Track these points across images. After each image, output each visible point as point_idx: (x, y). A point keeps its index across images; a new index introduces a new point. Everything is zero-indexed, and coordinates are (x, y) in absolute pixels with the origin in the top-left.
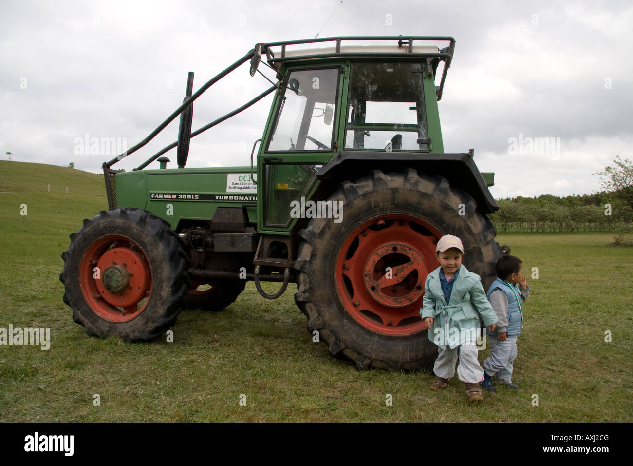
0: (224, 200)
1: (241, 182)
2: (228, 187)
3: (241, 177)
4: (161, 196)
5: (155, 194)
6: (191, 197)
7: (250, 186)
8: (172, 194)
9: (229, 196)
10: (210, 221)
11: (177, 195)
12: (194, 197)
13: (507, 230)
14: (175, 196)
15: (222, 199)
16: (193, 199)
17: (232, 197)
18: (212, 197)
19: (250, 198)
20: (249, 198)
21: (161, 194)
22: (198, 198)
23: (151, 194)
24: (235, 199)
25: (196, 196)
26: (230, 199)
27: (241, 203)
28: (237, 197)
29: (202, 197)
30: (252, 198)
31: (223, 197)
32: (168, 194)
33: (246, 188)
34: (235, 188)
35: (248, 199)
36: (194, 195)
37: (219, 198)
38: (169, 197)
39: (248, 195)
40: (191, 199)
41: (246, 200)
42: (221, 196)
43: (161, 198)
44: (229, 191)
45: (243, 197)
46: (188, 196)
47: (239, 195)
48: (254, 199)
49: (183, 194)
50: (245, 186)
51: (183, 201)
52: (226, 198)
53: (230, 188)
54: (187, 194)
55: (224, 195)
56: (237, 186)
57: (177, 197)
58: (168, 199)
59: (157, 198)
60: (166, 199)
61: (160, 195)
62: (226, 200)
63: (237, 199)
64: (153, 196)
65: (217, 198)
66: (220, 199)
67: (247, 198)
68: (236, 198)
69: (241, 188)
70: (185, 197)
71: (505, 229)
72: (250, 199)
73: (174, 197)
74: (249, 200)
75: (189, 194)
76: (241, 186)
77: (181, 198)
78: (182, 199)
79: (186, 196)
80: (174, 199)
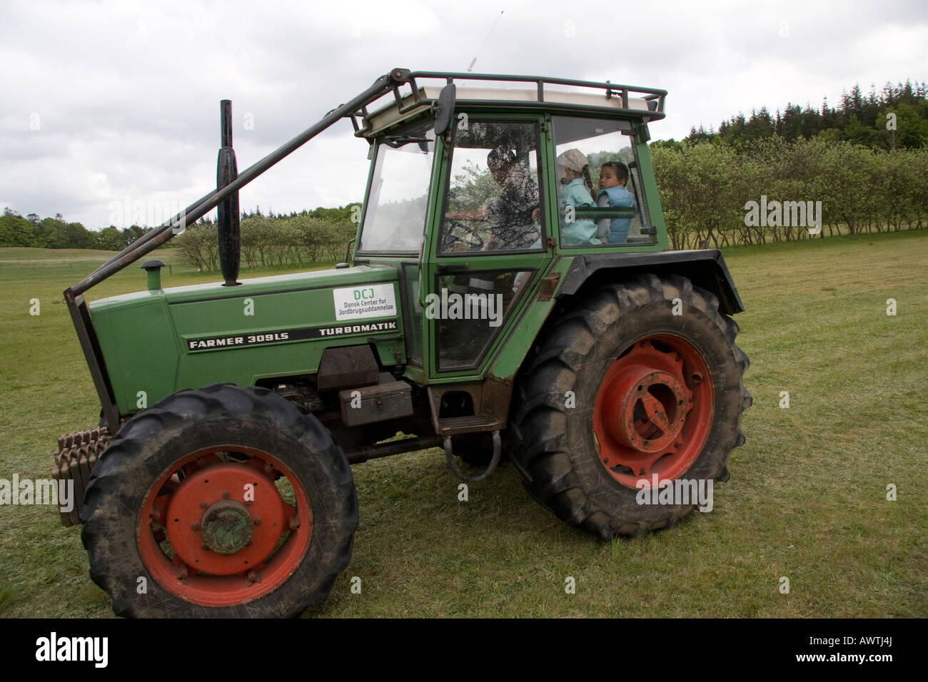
0: (335, 334)
1: (359, 301)
2: (337, 312)
3: (357, 293)
4: (211, 343)
5: (198, 341)
6: (274, 337)
7: (375, 306)
8: (234, 337)
9: (343, 327)
10: (315, 375)
11: (245, 337)
12: (279, 336)
13: (317, 260)
14: (241, 339)
15: (333, 333)
16: (277, 341)
17: (350, 328)
18: (314, 332)
19: (380, 326)
20: (378, 327)
21: (211, 339)
22: (287, 337)
23: (189, 341)
24: (355, 331)
25: (282, 335)
26: (346, 332)
27: (364, 336)
28: (359, 327)
29: (294, 334)
30: (383, 326)
31: (332, 330)
32: (226, 337)
33: (369, 310)
34: (350, 312)
35: (376, 328)
36: (279, 333)
37: (326, 332)
38: (229, 343)
39: (376, 322)
40: (274, 340)
41: (374, 330)
42: (330, 328)
43: (211, 347)
44: (340, 318)
45: (368, 326)
46: (267, 336)
47: (361, 324)
48: (386, 327)
49: (256, 334)
50: (367, 307)
51: (258, 345)
52: (339, 331)
53: (342, 313)
54: (264, 334)
55: (334, 327)
56: (352, 308)
57: (246, 341)
58: (227, 345)
59: (202, 348)
60: (222, 346)
61: (208, 342)
62: (339, 334)
63: (359, 330)
64: (192, 345)
65: (323, 334)
66: (328, 333)
67: (374, 327)
68: (357, 329)
69: (361, 311)
70: (261, 338)
71: (314, 260)
72: (381, 328)
73: (239, 340)
74: (379, 330)
75: (269, 333)
76: (361, 307)
77: (254, 341)
78: (257, 342)
79: (263, 336)
80: (239, 344)
